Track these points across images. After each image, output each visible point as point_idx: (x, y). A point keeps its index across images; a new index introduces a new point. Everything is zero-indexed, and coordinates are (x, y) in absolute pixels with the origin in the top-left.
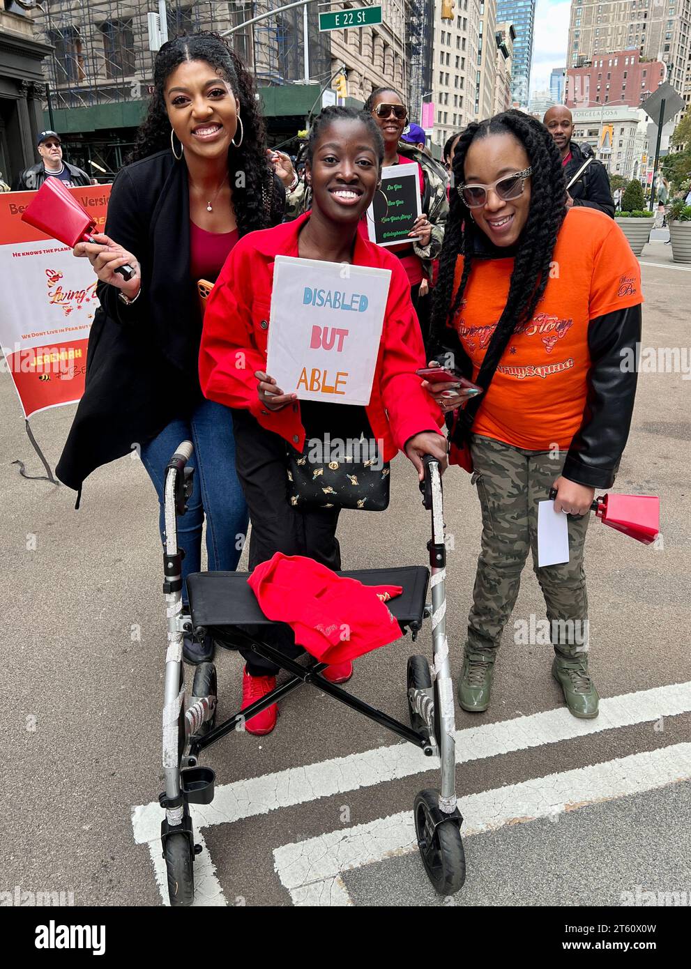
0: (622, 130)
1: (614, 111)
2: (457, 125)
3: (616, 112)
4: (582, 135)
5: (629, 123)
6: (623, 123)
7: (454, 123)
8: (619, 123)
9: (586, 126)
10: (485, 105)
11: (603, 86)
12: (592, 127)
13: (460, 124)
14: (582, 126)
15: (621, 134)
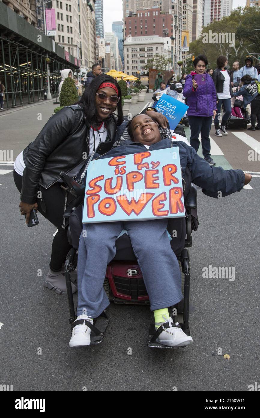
0: (157, 48)
1: (151, 38)
2: (70, 43)
3: (153, 39)
4: (137, 50)
5: (160, 45)
6: (157, 45)
7: (69, 42)
8: (154, 45)
9: (138, 46)
10: (84, 34)
11: (144, 26)
12: (142, 47)
13: (72, 43)
14: (136, 46)
15: (157, 50)
